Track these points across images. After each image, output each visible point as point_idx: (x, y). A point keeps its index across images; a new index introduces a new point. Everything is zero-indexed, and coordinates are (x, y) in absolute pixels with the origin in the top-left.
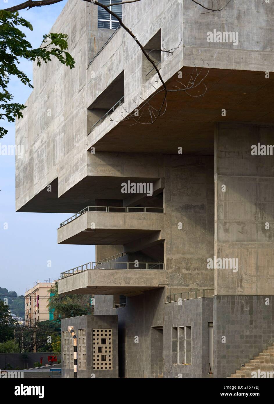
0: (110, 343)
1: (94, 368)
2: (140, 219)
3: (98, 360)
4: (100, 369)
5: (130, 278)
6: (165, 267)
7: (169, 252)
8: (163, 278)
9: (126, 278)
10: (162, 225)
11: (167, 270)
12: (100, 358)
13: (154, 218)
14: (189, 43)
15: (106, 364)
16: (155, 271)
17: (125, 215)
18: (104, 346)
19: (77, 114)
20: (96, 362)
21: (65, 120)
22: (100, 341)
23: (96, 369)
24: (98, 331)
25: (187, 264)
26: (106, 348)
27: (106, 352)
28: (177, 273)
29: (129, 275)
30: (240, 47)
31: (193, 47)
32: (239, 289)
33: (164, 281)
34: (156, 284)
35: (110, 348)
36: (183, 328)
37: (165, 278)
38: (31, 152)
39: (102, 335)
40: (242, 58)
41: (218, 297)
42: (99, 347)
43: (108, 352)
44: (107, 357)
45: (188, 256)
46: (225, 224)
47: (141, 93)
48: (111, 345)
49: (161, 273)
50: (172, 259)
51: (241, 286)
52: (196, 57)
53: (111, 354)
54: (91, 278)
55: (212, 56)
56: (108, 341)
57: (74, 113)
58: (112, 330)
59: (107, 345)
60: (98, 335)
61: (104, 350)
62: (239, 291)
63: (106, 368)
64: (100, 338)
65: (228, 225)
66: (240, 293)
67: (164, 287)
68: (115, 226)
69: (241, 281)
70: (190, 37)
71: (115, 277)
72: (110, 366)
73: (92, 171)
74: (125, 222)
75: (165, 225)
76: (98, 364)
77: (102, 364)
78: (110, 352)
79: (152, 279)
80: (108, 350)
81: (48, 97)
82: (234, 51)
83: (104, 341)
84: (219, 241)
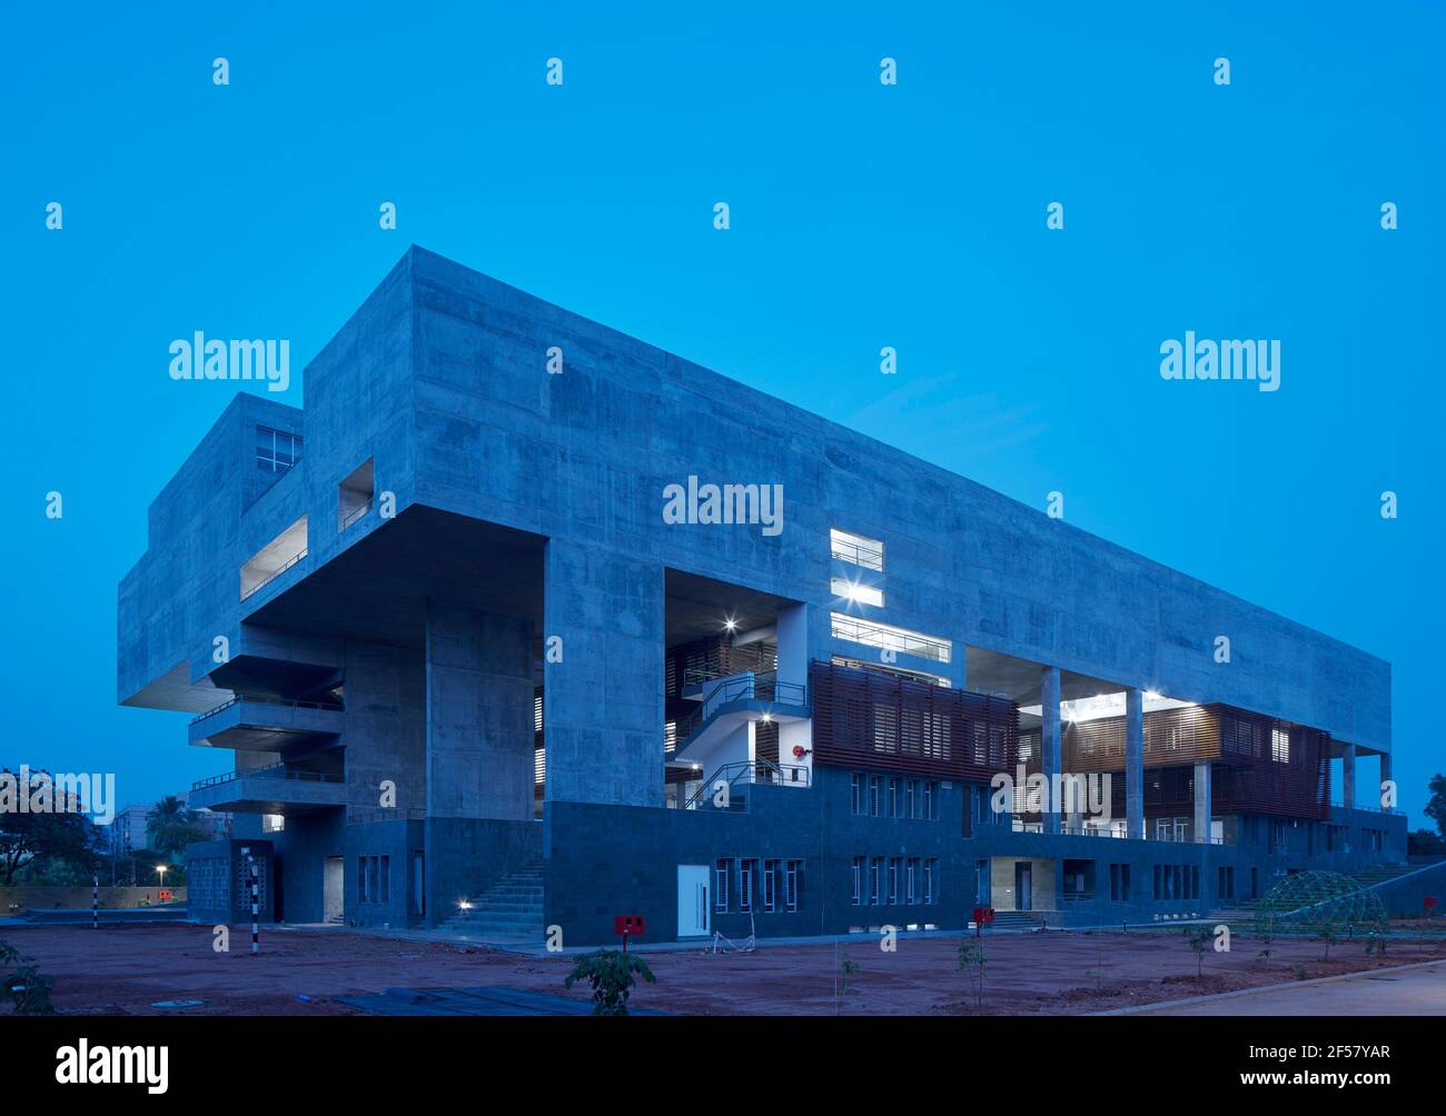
0: (263, 876)
1: (239, 907)
3: (245, 897)
5: (300, 792)
6: (347, 781)
7: (351, 762)
8: (344, 794)
9: (295, 791)
10: (342, 727)
11: (349, 785)
13: (333, 718)
14: (422, 474)
16: (332, 785)
17: (293, 711)
19: (223, 577)
21: (203, 584)
23: (241, 908)
25: (375, 778)
28: (363, 789)
29: (299, 788)
30: (489, 492)
31: (427, 480)
32: (459, 809)
33: (345, 798)
34: (334, 801)
35: (263, 881)
36: (376, 858)
37: (347, 794)
38: (144, 629)
41: (433, 819)
42: (247, 881)
45: (378, 769)
46: (441, 727)
47: (338, 543)
48: (265, 879)
49: (342, 788)
50: (353, 770)
51: (461, 807)
52: (431, 493)
53: (264, 889)
54: (245, 789)
57: (219, 574)
58: (264, 858)
60: (246, 865)
62: (459, 813)
65: (447, 729)
66: (458, 815)
67: (345, 806)
69: (461, 800)
70: (424, 466)
74: (293, 720)
76: (245, 902)
78: (263, 886)
79: (329, 794)
81: (174, 556)
82: (480, 495)
84: (433, 747)
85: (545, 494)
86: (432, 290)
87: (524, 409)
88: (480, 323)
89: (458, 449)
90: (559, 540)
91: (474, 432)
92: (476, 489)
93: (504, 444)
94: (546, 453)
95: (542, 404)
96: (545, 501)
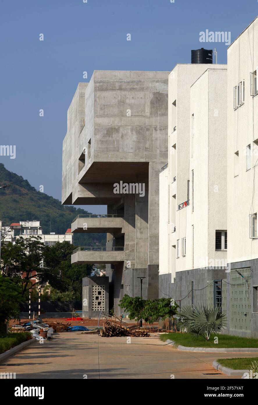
0: (103, 294)
1: (93, 310)
2: (110, 222)
3: (96, 305)
4: (97, 310)
5: (103, 256)
7: (127, 241)
8: (123, 256)
9: (101, 256)
10: (123, 225)
11: (126, 251)
12: (97, 304)
13: (118, 221)
14: (96, 151)
15: (101, 307)
16: (118, 252)
17: (100, 219)
18: (99, 296)
19: (77, 160)
20: (94, 306)
22: (97, 293)
23: (94, 310)
24: (96, 287)
26: (101, 297)
27: (101, 299)
28: (132, 253)
29: (102, 254)
30: (123, 151)
31: (99, 152)
33: (124, 257)
34: (118, 259)
35: (103, 297)
36: (128, 286)
37: (124, 256)
39: (98, 289)
40: (124, 156)
41: (136, 269)
42: (96, 297)
43: (102, 300)
44: (102, 303)
46: (141, 229)
48: (104, 296)
49: (122, 253)
50: (129, 245)
52: (100, 157)
53: (104, 301)
54: (79, 256)
55: (108, 156)
56: (102, 293)
57: (76, 158)
58: (104, 286)
59: (102, 295)
60: (96, 289)
61: (100, 298)
63: (101, 310)
64: (97, 291)
65: (142, 230)
67: (124, 261)
68: (94, 226)
70: (97, 148)
71: (94, 256)
72: (103, 308)
73: (81, 195)
74: (100, 224)
75: (125, 225)
76: (96, 307)
77: (98, 307)
78: (103, 299)
79: (116, 256)
80: (102, 298)
82: (119, 153)
83: (100, 293)
84: (137, 238)
85: (147, 146)
86: (101, 84)
87: (137, 115)
88: (121, 89)
89: (111, 138)
90: (153, 162)
91: (117, 130)
92: (118, 151)
93: (129, 131)
94: (148, 130)
95: (146, 111)
96: (147, 148)
